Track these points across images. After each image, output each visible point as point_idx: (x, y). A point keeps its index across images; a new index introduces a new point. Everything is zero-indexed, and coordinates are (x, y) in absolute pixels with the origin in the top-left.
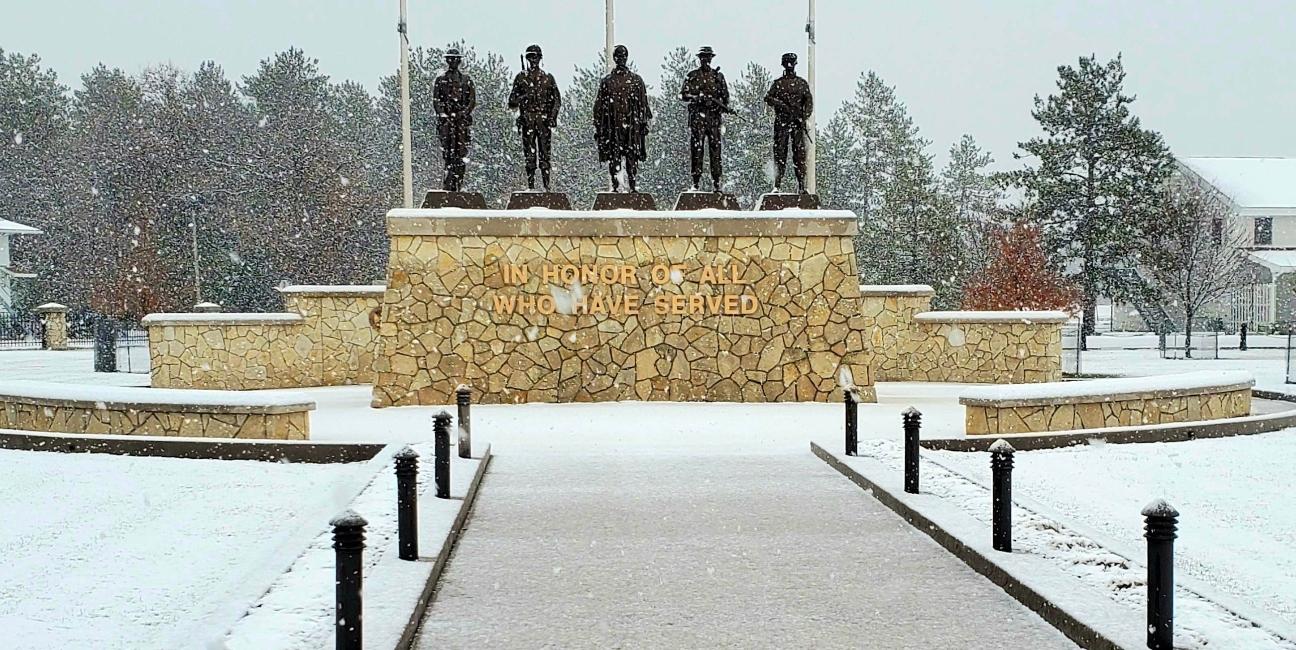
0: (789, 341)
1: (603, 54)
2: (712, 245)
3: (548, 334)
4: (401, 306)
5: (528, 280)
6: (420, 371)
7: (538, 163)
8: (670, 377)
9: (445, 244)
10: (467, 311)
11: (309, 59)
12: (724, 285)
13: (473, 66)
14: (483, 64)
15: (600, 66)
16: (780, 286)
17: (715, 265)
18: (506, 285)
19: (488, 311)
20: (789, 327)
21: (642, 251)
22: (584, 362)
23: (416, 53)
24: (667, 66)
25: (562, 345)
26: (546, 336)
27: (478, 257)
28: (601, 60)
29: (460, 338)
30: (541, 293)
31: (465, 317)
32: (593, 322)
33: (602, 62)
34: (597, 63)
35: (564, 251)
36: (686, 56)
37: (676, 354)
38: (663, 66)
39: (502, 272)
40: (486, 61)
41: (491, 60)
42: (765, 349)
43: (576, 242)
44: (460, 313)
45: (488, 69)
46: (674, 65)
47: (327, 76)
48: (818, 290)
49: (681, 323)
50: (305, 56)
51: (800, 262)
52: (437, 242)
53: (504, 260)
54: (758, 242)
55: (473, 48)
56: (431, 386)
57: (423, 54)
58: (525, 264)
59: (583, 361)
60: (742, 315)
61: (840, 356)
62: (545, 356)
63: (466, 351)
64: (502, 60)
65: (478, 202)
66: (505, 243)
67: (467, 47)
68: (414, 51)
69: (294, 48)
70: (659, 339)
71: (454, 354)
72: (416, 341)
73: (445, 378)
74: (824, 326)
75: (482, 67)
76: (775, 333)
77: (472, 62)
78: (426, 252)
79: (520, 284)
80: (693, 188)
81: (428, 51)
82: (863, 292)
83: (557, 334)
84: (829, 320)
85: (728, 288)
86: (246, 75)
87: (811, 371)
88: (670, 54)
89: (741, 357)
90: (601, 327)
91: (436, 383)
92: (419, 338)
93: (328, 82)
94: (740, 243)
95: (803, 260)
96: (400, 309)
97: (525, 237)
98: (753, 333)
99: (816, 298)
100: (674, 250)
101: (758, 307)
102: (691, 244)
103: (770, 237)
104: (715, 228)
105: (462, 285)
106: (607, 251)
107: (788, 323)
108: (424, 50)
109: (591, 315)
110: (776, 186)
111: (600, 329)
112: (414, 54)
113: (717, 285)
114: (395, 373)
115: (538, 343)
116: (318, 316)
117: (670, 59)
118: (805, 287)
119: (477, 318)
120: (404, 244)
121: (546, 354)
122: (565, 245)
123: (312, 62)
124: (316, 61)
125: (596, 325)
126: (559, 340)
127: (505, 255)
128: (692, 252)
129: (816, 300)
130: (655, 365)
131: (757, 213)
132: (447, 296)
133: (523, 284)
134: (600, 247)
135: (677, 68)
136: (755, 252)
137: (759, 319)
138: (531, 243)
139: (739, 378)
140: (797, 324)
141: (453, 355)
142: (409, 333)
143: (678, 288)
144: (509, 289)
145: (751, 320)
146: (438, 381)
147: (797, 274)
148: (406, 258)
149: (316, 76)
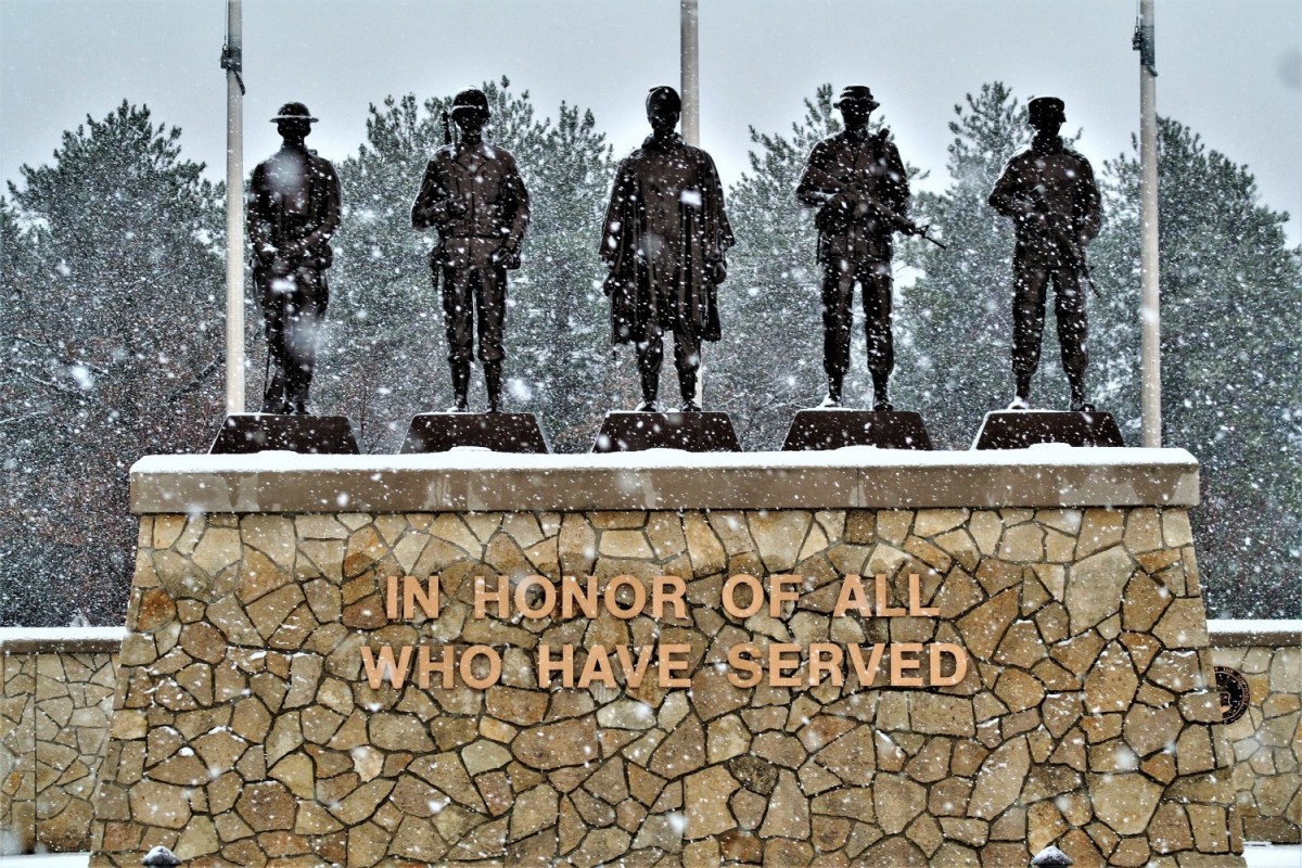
0: (1044, 748)
1: (815, 102)
2: (860, 528)
3: (482, 732)
4: (156, 672)
5: (440, 614)
6: (195, 817)
7: (476, 347)
8: (763, 834)
9: (258, 534)
10: (302, 681)
11: (161, 129)
12: (889, 619)
13: (526, 135)
14: (549, 130)
15: (808, 130)
16: (1019, 621)
17: (868, 573)
18: (390, 622)
19: (350, 683)
20: (1041, 714)
21: (700, 546)
22: (565, 798)
23: (402, 109)
24: (960, 124)
25: (515, 758)
26: (480, 737)
27: (329, 559)
28: (810, 115)
29: (285, 742)
30: (469, 639)
31: (298, 695)
32: (585, 705)
33: (811, 119)
34: (802, 123)
35: (523, 545)
36: (1007, 103)
37: (777, 780)
38: (954, 128)
39: (382, 592)
40: (555, 124)
41: (568, 120)
42: (985, 769)
43: (551, 525)
44: (287, 686)
45: (558, 140)
46: (978, 123)
47: (199, 164)
48: (1109, 631)
49: (788, 706)
50: (154, 121)
51: (1067, 565)
52: (239, 527)
53: (388, 565)
54: (968, 522)
55: (525, 97)
56: (219, 852)
57: (417, 112)
58: (434, 574)
59: (561, 795)
60: (933, 690)
61: (1162, 784)
62: (475, 784)
63: (296, 772)
64: (590, 122)
65: (335, 437)
66: (390, 526)
67: (514, 93)
68: (398, 104)
69: (130, 105)
70: (736, 745)
71: (271, 779)
72: (187, 752)
73: (250, 833)
74: (1124, 714)
75: (545, 136)
76: (1010, 729)
77: (523, 127)
78: (219, 551)
79: (421, 619)
80: (828, 400)
81: (427, 105)
82: (1212, 635)
83: (503, 732)
84: (1135, 701)
85: (897, 628)
86: (30, 166)
87: (1094, 818)
88: (969, 98)
89: (927, 786)
90: (607, 716)
91: (231, 847)
92: (194, 744)
93: (202, 176)
94: (926, 524)
95: (1074, 561)
96: (153, 679)
97: (437, 513)
98: (955, 729)
99: (1105, 648)
100: (774, 541)
101: (969, 670)
102: (815, 526)
103: (998, 511)
104: (869, 488)
105: (292, 623)
106: (618, 545)
107: (1039, 707)
108: (419, 103)
109: (581, 690)
110: (1019, 394)
111: (602, 721)
112: (395, 112)
113: (874, 618)
114: (138, 823)
115: (459, 753)
116: (29, 695)
117: (968, 112)
118: (1080, 623)
119: (327, 696)
120: (166, 533)
121: (479, 780)
122: (525, 534)
123: (166, 135)
124: (176, 133)
125: (594, 713)
126: (508, 746)
127: (389, 555)
128: (816, 543)
129: (1105, 653)
130: (729, 806)
131: (974, 457)
132: (258, 648)
133: (430, 621)
134: (605, 535)
135: (985, 130)
136: (962, 544)
137: (971, 697)
138: (450, 529)
139: (925, 835)
140: (1062, 710)
141: (269, 783)
142: (173, 732)
143: (783, 627)
144: (394, 631)
145: (954, 699)
146: (236, 841)
147: (1058, 596)
148: (169, 565)
149: (175, 165)
